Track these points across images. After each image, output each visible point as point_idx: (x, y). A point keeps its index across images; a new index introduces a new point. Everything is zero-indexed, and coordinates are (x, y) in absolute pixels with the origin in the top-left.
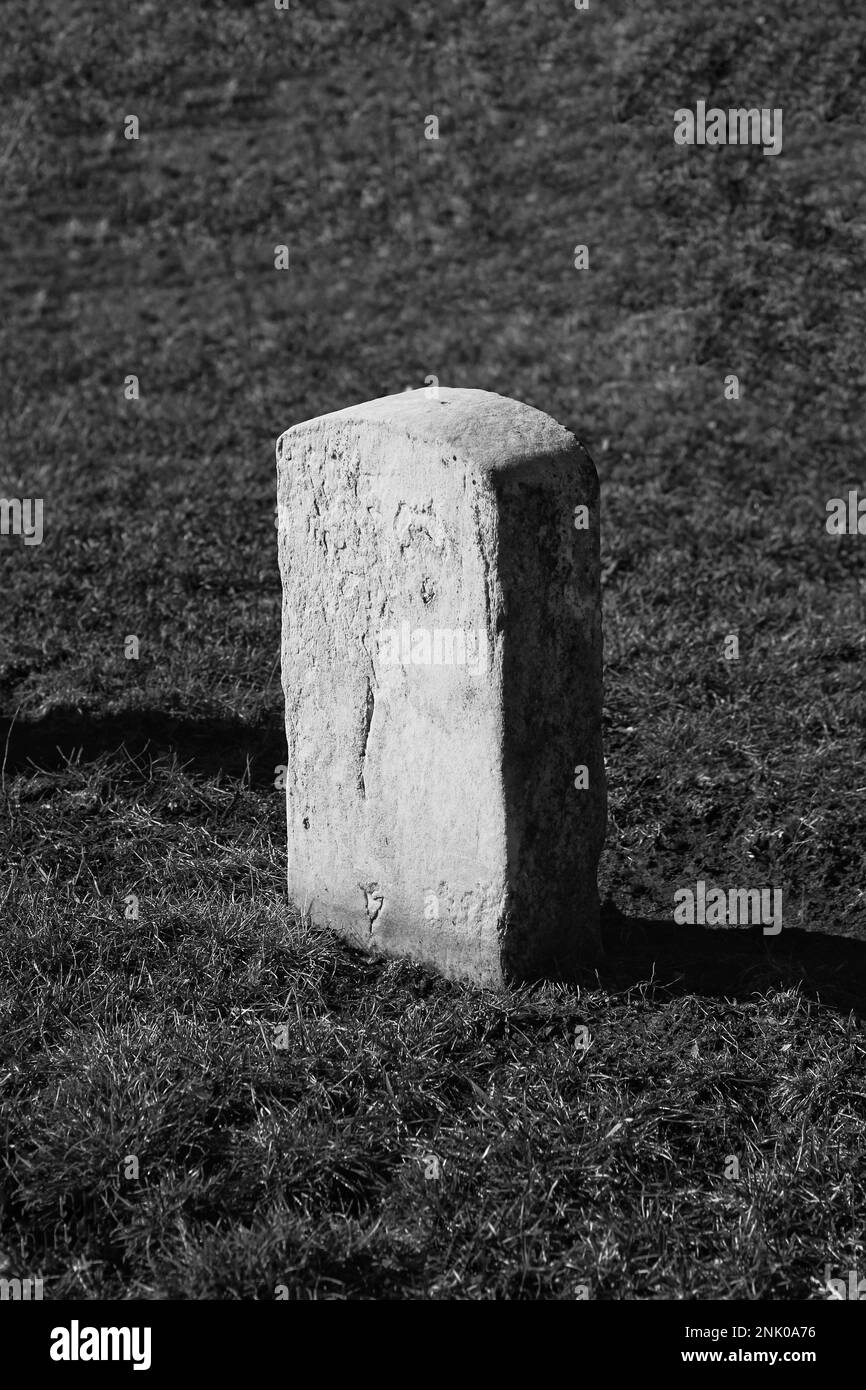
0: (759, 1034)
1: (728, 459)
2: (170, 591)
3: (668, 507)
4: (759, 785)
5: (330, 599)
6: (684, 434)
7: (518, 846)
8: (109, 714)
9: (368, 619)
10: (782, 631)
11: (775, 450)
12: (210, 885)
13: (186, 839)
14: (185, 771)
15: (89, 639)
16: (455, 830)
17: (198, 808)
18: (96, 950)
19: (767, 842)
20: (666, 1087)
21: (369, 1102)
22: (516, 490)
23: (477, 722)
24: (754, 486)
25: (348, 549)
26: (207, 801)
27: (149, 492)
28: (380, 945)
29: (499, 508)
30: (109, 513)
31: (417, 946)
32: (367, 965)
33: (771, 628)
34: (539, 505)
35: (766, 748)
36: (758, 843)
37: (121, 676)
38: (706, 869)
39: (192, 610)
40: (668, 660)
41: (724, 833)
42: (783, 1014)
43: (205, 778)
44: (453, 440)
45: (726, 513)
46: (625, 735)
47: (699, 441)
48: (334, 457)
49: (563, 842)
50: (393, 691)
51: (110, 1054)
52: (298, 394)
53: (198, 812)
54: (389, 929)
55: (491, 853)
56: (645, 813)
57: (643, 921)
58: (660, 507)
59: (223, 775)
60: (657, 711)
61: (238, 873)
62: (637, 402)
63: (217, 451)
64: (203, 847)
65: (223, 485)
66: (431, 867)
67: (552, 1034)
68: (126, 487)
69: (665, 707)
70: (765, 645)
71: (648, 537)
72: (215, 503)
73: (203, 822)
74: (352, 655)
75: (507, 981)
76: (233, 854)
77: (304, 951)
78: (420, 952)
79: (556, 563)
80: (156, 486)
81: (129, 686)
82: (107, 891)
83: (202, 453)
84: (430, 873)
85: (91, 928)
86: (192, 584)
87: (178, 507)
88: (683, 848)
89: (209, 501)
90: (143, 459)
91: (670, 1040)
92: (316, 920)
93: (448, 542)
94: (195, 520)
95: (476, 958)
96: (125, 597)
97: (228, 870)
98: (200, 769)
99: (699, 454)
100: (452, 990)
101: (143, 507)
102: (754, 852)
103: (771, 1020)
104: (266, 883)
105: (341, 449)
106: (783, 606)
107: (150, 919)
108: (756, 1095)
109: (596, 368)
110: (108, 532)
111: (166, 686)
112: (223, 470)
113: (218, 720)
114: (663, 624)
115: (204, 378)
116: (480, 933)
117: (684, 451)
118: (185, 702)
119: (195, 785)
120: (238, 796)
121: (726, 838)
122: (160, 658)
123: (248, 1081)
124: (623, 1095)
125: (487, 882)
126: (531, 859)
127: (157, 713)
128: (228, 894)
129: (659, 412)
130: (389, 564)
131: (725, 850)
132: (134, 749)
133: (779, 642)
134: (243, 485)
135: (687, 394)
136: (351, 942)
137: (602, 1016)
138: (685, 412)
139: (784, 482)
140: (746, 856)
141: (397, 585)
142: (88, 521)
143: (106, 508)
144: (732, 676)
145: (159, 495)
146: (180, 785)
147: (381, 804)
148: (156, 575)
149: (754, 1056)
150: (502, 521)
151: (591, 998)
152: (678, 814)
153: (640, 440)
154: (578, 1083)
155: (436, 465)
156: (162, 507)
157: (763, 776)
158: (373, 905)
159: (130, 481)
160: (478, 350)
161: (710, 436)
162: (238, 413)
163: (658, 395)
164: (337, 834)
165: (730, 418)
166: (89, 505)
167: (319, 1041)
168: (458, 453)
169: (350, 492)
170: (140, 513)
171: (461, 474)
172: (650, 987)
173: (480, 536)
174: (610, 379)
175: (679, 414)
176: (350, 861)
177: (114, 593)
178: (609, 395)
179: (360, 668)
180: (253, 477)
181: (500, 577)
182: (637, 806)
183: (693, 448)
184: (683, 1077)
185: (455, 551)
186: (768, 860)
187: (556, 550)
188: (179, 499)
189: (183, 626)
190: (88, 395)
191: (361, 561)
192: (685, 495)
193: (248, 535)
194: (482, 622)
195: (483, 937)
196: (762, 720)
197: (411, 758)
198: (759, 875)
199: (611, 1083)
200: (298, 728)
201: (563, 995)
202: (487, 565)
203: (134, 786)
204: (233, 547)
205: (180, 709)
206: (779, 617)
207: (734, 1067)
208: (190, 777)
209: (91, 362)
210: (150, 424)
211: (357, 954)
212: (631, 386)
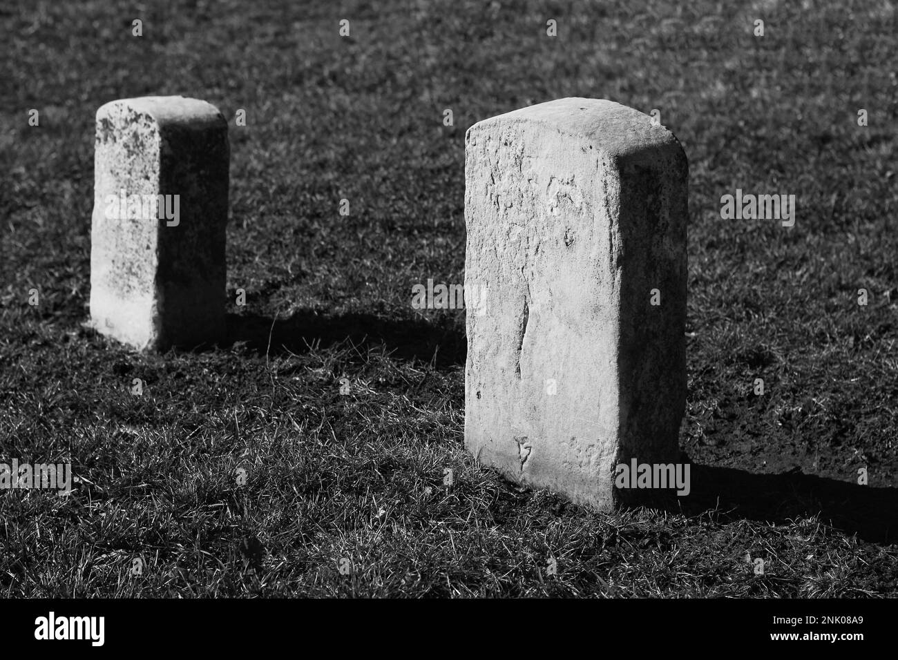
0: (791, 547)
1: (754, 147)
2: (374, 231)
3: (714, 180)
4: (783, 375)
5: (500, 241)
6: (722, 130)
7: (627, 414)
8: (336, 316)
9: (527, 256)
10: (796, 269)
11: (785, 142)
12: (411, 436)
13: (393, 403)
14: (390, 356)
15: (320, 264)
16: (583, 402)
17: (400, 382)
18: (335, 478)
19: (790, 415)
20: (729, 582)
21: (527, 588)
22: (633, 170)
23: (601, 328)
24: (772, 167)
25: (514, 208)
26: (406, 377)
27: (355, 163)
28: (528, 479)
29: (621, 182)
30: (330, 176)
31: (554, 481)
32: (519, 493)
33: (788, 266)
34: (648, 181)
35: (788, 350)
36: (784, 415)
37: (344, 290)
38: (749, 432)
39: (389, 244)
40: (719, 287)
41: (760, 408)
42: (807, 534)
43: (404, 362)
44: (590, 135)
45: (754, 185)
46: (689, 338)
47: (732, 135)
48: (506, 144)
49: (657, 412)
50: (543, 306)
51: (350, 550)
52: (454, 97)
53: (401, 385)
54: (534, 469)
55: (608, 418)
56: (705, 392)
57: (707, 467)
58: (708, 179)
59: (416, 359)
60: (712, 322)
61: (429, 428)
62: (688, 106)
63: (401, 134)
64: (405, 409)
65: (407, 159)
66: (565, 427)
67: (649, 543)
68: (340, 158)
69: (717, 319)
70: (785, 278)
71: (700, 201)
72: (401, 171)
73: (405, 391)
74: (514, 281)
75: (617, 507)
76: (425, 415)
77: (476, 483)
78: (556, 485)
79: (658, 220)
80: (360, 158)
81: (350, 297)
82: (341, 438)
83: (390, 135)
84: (565, 431)
85: (331, 464)
86: (389, 226)
87: (376, 173)
88: (732, 417)
89: (397, 169)
90: (350, 139)
91: (730, 550)
92: (484, 461)
93: (585, 205)
94: (388, 182)
95: (595, 490)
96: (343, 235)
97: (423, 425)
98: (401, 356)
99: (734, 143)
100: (577, 512)
101: (352, 173)
102: (781, 421)
103: (799, 538)
104: (449, 435)
105: (511, 139)
106: (796, 251)
107: (371, 458)
108: (790, 589)
109: (660, 82)
110: (329, 189)
111: (375, 297)
112: (406, 148)
113: (412, 321)
114: (714, 261)
115: (389, 83)
116: (598, 473)
117: (722, 142)
118: (388, 309)
119: (398, 366)
120: (428, 375)
121: (762, 411)
122: (370, 278)
123: (444, 571)
124: (701, 587)
125: (604, 438)
126: (635, 424)
127: (370, 316)
128: (423, 442)
129: (705, 113)
130: (542, 219)
131: (761, 419)
132: (357, 340)
133: (794, 276)
134: (420, 159)
135: (723, 102)
136: (508, 477)
137: (682, 532)
138: (722, 114)
139: (793, 164)
140: (777, 425)
141: (548, 233)
142: (315, 181)
143: (326, 172)
144: (763, 299)
145: (363, 165)
146: (387, 365)
147: (531, 383)
148: (364, 220)
149: (788, 562)
150: (623, 191)
151: (674, 520)
152: (728, 394)
153: (692, 133)
154: (669, 578)
155: (578, 152)
156: (365, 172)
157: (786, 369)
158: (524, 452)
159: (342, 155)
160: (577, 69)
161: (741, 131)
162: (414, 108)
163: (703, 102)
164: (500, 403)
165: (754, 119)
166: (315, 170)
167: (491, 545)
168: (593, 144)
169: (516, 169)
170: (350, 176)
171: (595, 158)
172: (715, 513)
173: (607, 201)
174: (670, 90)
175: (718, 116)
176: (509, 421)
177: (336, 232)
178: (669, 101)
179: (520, 289)
180: (427, 154)
181: (620, 229)
182: (700, 387)
183: (729, 139)
184: (740, 576)
185: (589, 211)
186: (791, 427)
187: (658, 212)
188: (377, 167)
189: (384, 256)
190: (309, 93)
191: (522, 216)
192: (725, 172)
193: (426, 194)
194: (607, 260)
195: (601, 476)
196: (785, 330)
197: (554, 352)
198: (786, 437)
199: (692, 579)
200: (475, 330)
201: (655, 517)
202: (612, 221)
203: (356, 365)
204: (415, 202)
205: (384, 313)
206: (793, 259)
207: (775, 570)
208: (394, 361)
209: (310, 71)
210: (353, 115)
211: (512, 485)
212: (684, 95)
